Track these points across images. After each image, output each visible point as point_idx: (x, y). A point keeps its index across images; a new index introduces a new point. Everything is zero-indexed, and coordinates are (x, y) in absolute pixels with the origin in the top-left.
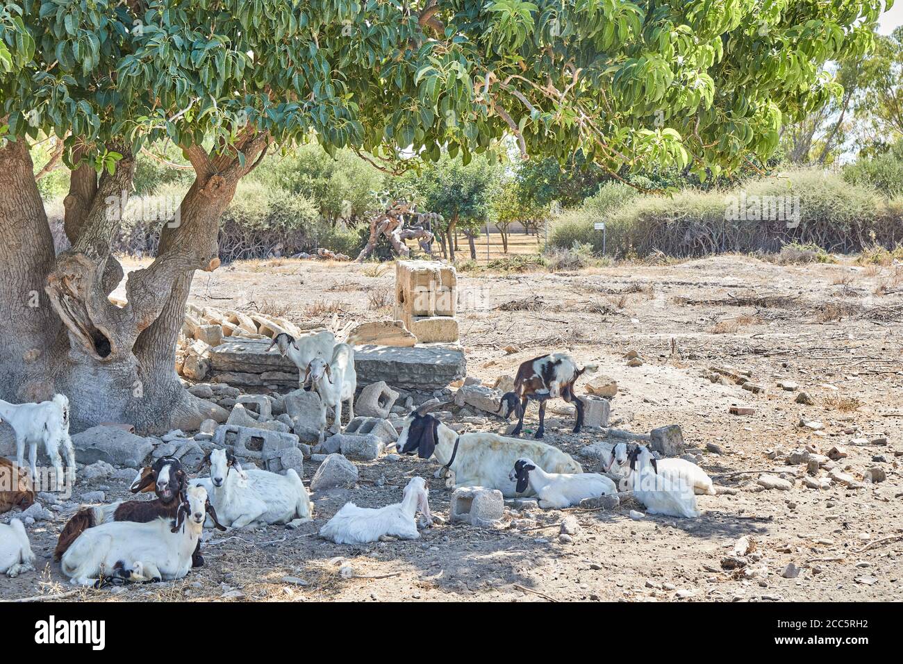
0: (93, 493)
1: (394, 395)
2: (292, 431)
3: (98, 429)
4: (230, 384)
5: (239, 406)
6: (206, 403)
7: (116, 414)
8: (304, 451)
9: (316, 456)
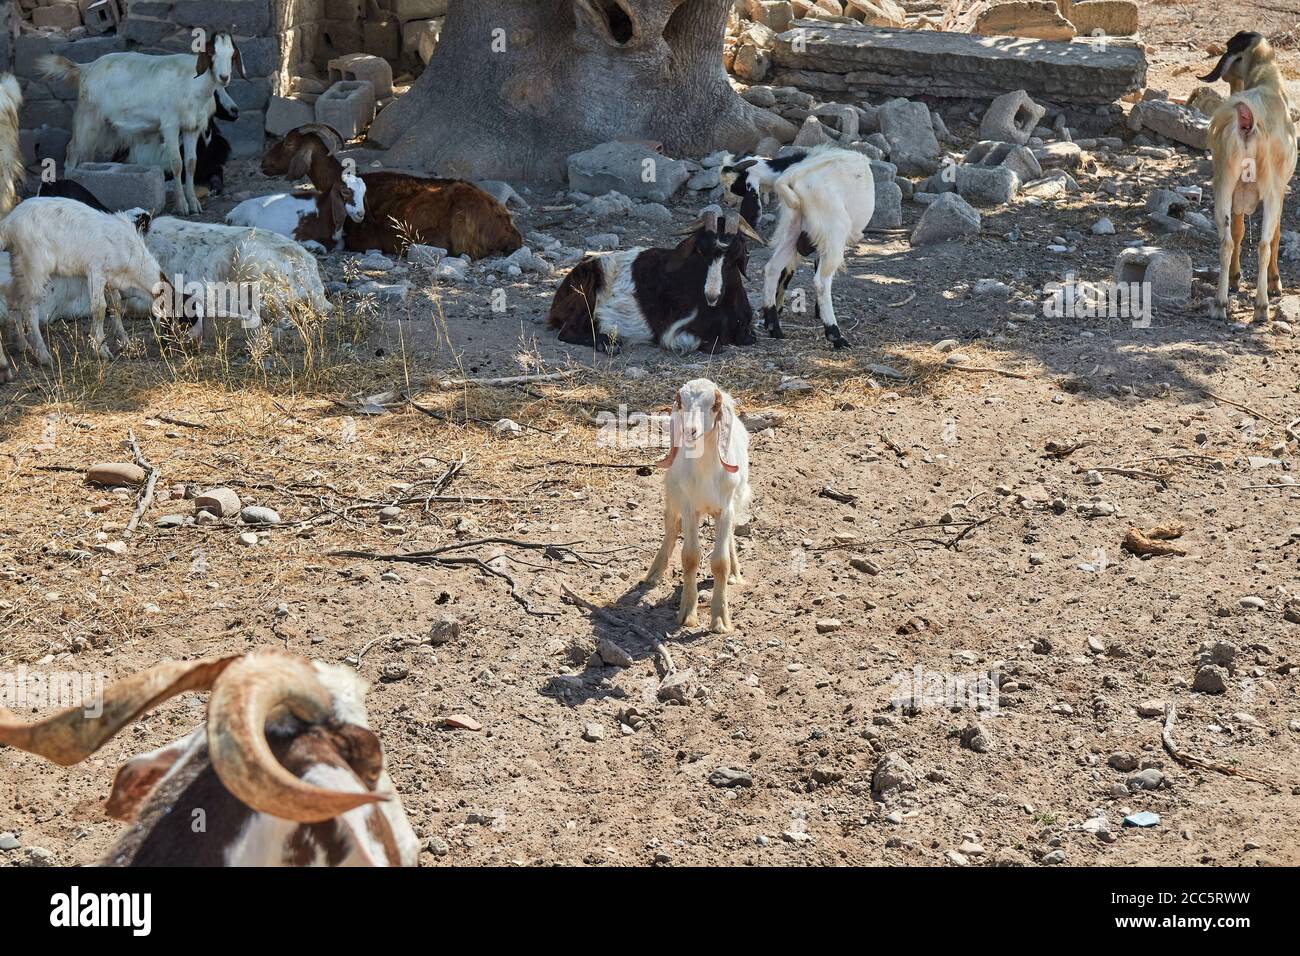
0: (603, 237)
1: (1039, 111)
2: (887, 159)
3: (610, 147)
4: (801, 88)
5: (813, 119)
6: (765, 114)
7: (636, 125)
8: (904, 186)
9: (920, 196)
